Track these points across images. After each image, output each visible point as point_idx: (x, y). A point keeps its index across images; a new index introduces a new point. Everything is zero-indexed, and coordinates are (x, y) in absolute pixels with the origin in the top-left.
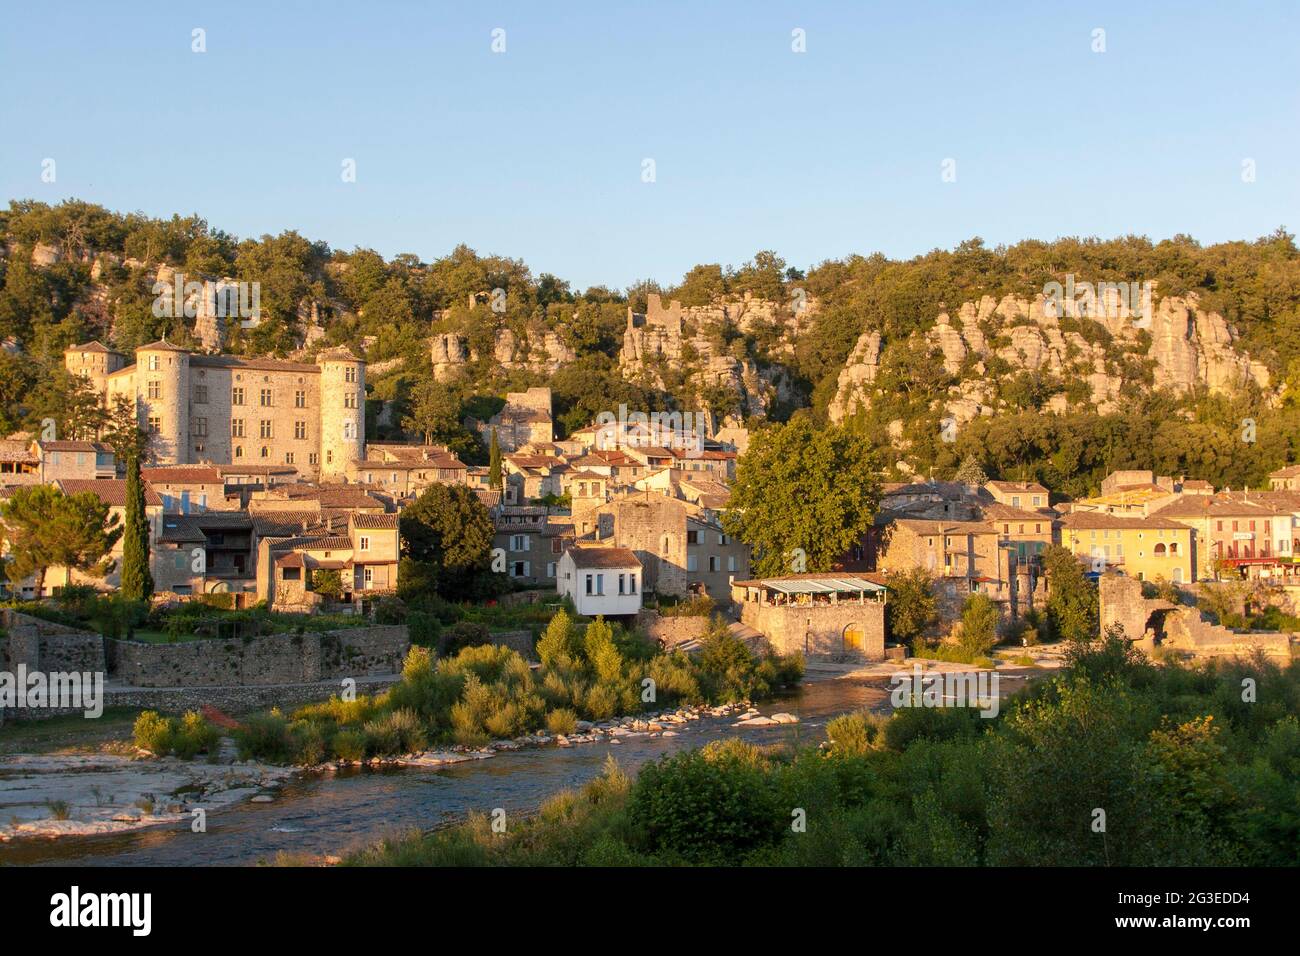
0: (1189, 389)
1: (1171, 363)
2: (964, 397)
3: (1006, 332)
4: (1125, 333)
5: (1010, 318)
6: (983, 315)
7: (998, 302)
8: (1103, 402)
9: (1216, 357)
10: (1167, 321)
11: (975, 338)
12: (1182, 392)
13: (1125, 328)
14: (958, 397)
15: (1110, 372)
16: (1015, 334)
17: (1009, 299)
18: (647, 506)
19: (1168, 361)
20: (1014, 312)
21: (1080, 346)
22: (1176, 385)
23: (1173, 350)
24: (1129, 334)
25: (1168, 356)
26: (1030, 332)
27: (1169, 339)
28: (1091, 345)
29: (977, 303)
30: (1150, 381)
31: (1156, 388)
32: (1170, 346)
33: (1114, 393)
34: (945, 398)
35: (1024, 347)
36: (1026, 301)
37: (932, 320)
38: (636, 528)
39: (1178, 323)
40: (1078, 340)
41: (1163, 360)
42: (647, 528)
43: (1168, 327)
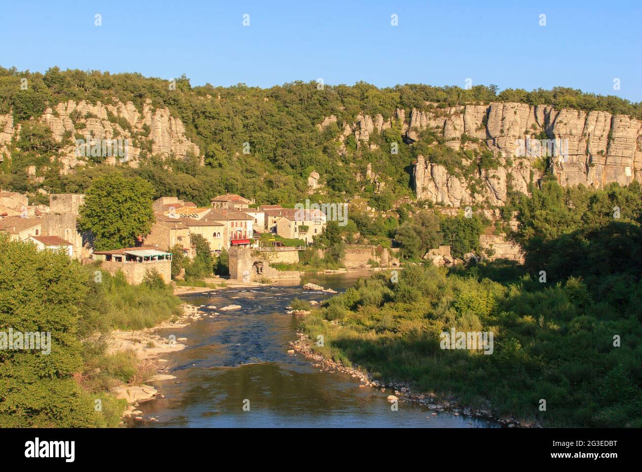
0: (168, 157)
1: (161, 142)
2: (68, 155)
3: (83, 121)
4: (138, 125)
5: (84, 113)
6: (70, 111)
7: (77, 104)
8: (132, 160)
9: (179, 140)
10: (159, 121)
11: (68, 123)
12: (165, 157)
13: (137, 123)
14: (63, 155)
15: (135, 145)
16: (88, 122)
17: (83, 103)
18: (60, 214)
19: (159, 141)
20: (87, 110)
21: (120, 131)
22: (163, 154)
23: (162, 136)
24: (140, 126)
25: (159, 139)
26: (96, 122)
27: (160, 130)
28: (124, 131)
29: (66, 103)
30: (150, 151)
31: (154, 154)
32: (160, 134)
33: (137, 157)
34: (58, 156)
35: (94, 130)
36: (92, 105)
37: (43, 111)
38: (55, 226)
39: (164, 123)
40: (119, 128)
41: (156, 140)
42: (60, 226)
43: (160, 124)
